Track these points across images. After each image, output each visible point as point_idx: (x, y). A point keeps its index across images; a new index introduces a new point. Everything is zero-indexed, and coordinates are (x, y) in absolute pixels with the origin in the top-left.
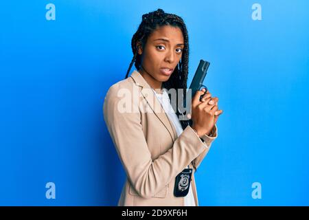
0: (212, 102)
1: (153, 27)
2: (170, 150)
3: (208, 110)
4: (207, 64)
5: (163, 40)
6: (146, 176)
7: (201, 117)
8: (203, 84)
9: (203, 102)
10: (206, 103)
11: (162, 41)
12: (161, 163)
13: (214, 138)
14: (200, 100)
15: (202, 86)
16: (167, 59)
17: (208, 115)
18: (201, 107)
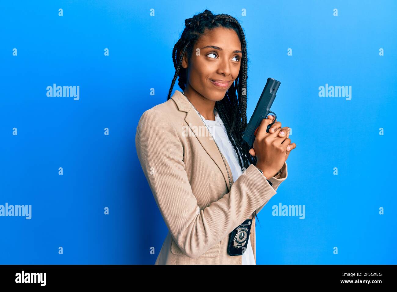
0: (283, 134)
1: (201, 31)
2: (227, 195)
3: (277, 144)
4: (277, 84)
5: (213, 47)
6: (192, 227)
7: (269, 153)
8: (271, 110)
9: (271, 133)
10: (275, 135)
11: (212, 49)
12: (213, 211)
13: (284, 179)
14: (268, 131)
15: (269, 112)
16: (221, 71)
17: (278, 151)
18: (269, 141)
